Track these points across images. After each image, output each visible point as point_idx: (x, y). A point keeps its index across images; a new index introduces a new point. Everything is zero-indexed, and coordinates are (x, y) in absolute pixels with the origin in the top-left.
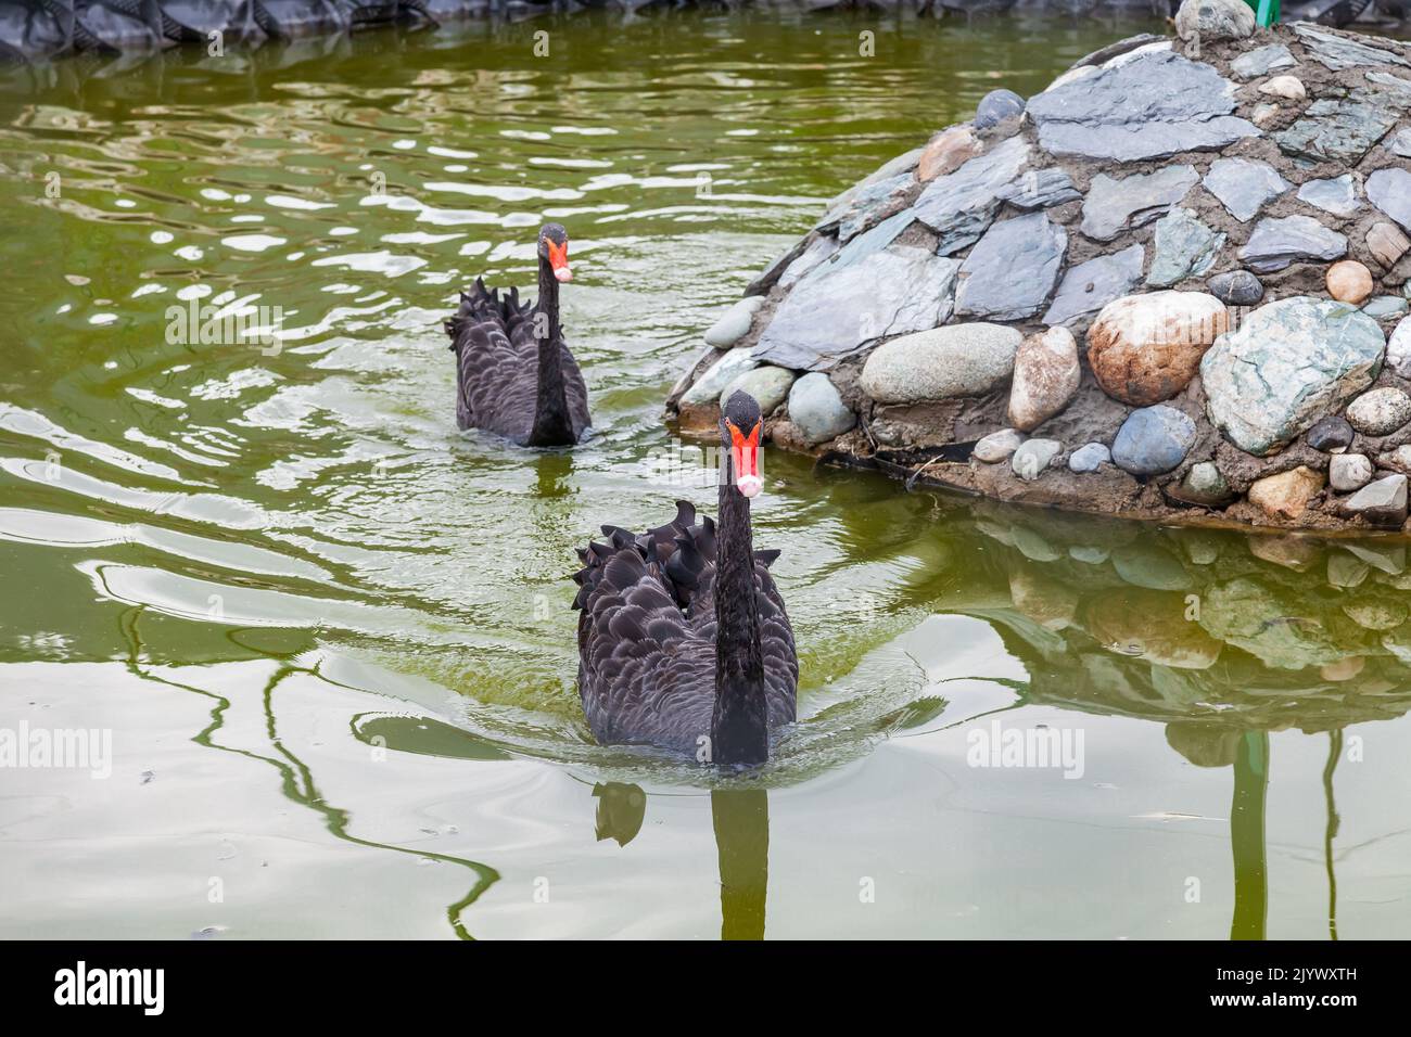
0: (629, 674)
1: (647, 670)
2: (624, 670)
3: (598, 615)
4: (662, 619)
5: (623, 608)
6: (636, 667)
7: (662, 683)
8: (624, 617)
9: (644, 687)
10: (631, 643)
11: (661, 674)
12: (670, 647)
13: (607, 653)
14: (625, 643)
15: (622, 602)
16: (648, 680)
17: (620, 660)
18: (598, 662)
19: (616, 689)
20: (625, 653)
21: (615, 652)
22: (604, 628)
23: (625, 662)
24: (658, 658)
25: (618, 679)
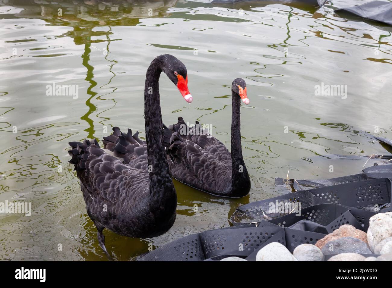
0: (113, 186)
1: (120, 183)
2: (111, 185)
3: (92, 167)
4: (118, 164)
5: (102, 163)
6: (115, 183)
7: (127, 186)
8: (104, 166)
9: (121, 189)
10: (111, 174)
11: (125, 183)
12: (125, 173)
13: (102, 180)
14: (108, 175)
15: (101, 161)
16: (122, 186)
17: (108, 181)
18: (99, 185)
19: (110, 194)
20: (109, 178)
21: (105, 179)
22: (98, 171)
23: (110, 182)
24: (122, 178)
25: (110, 189)
